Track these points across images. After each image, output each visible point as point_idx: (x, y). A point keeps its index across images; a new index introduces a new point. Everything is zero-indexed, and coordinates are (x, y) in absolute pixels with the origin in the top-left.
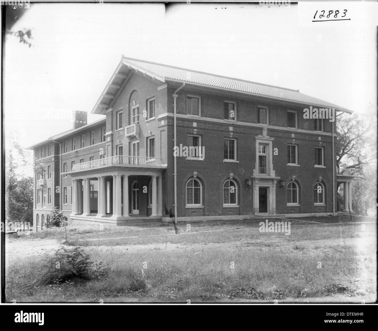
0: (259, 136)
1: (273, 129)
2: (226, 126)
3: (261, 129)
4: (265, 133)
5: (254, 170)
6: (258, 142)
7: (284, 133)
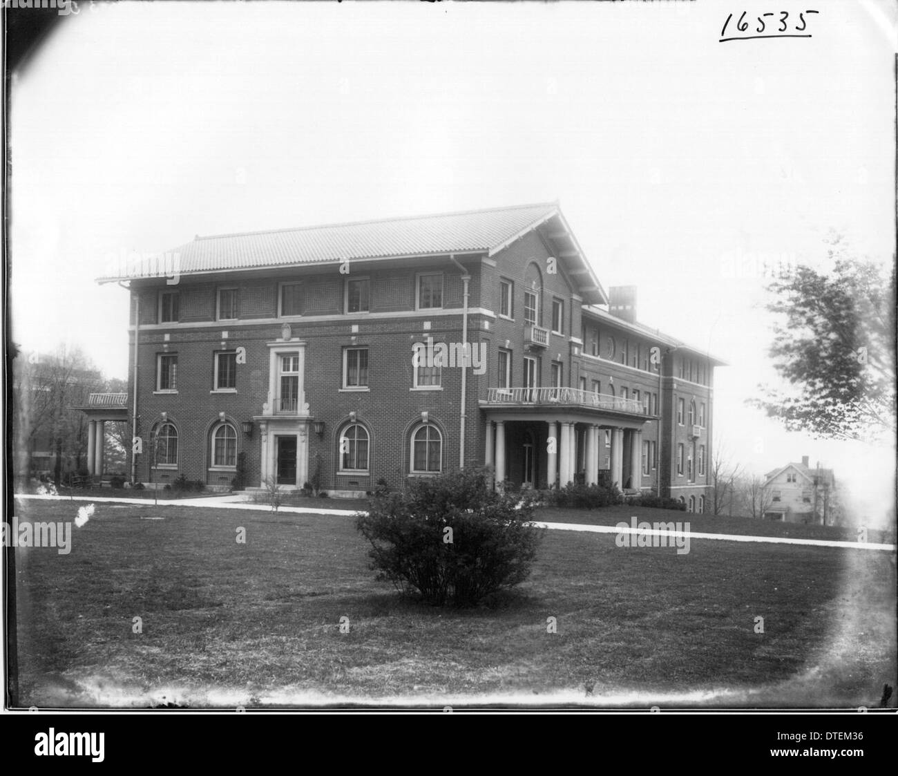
0: (278, 340)
1: (304, 323)
2: (216, 331)
3: (278, 327)
4: (286, 333)
5: (265, 406)
6: (273, 352)
7: (334, 327)
